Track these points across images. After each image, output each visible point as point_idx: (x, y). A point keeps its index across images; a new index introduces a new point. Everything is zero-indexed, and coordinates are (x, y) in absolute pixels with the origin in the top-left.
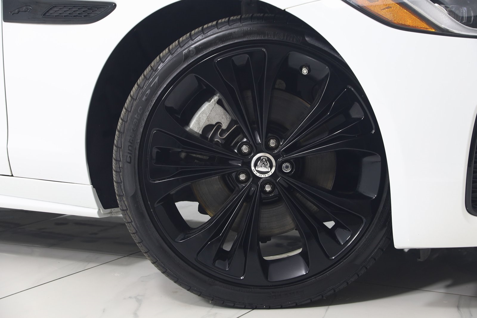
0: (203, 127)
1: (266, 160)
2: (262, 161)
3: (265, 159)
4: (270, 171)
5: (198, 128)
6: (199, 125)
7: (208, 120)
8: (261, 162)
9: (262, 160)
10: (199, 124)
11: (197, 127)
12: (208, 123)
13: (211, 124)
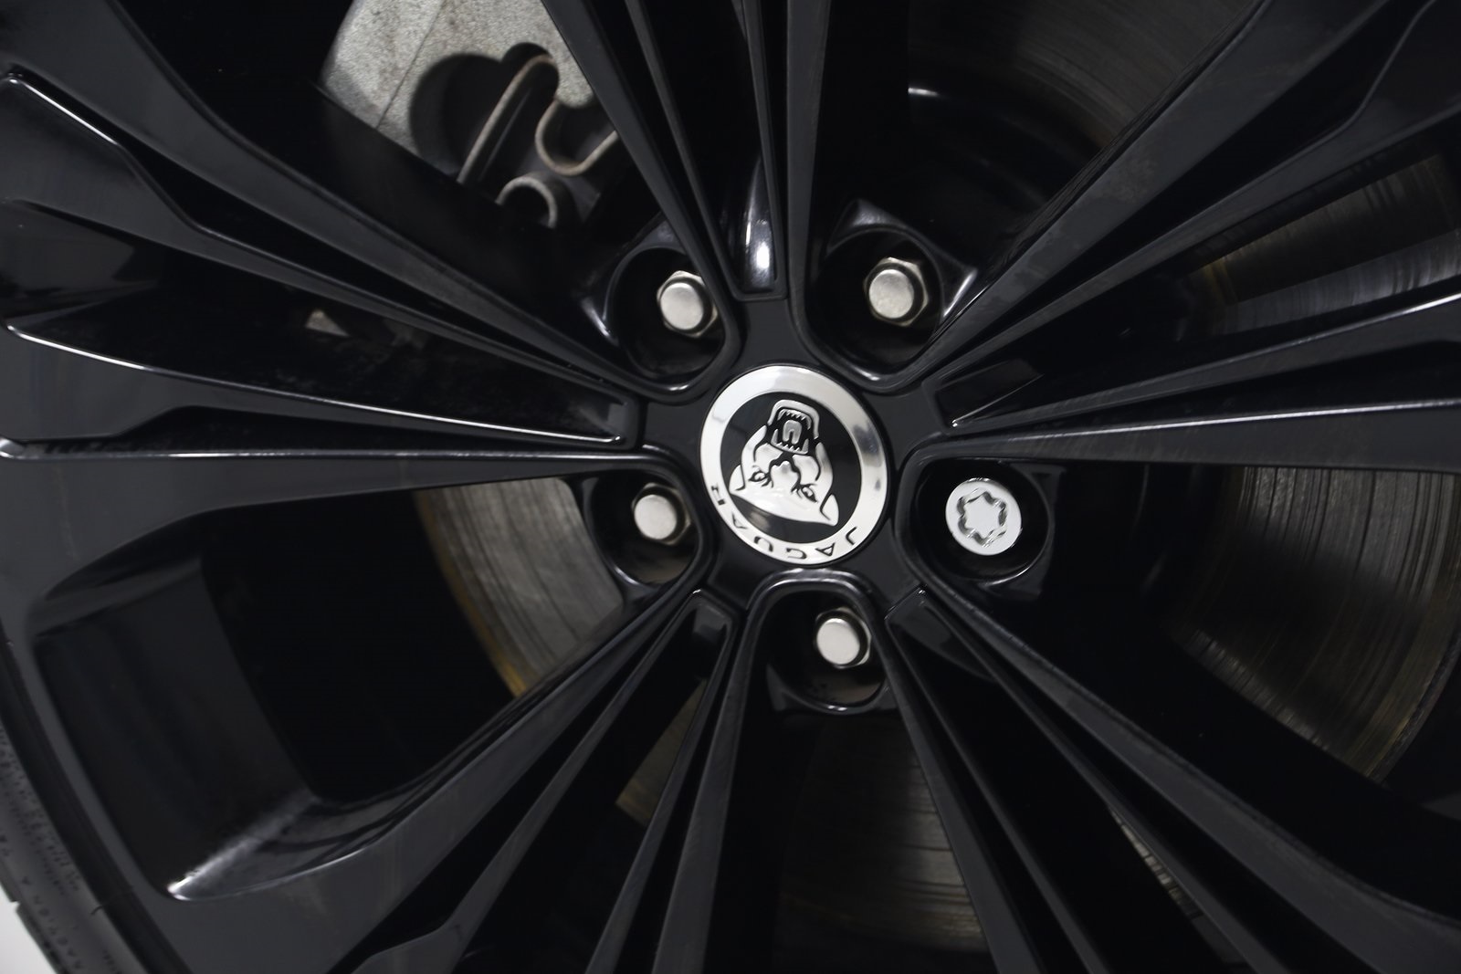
0: (420, 69)
1: (806, 433)
2: (780, 439)
3: (804, 423)
4: (834, 521)
5: (382, 72)
6: (392, 51)
7: (452, 23)
8: (767, 440)
9: (779, 424)
10: (389, 38)
11: (376, 64)
12: (454, 45)
13: (470, 50)
